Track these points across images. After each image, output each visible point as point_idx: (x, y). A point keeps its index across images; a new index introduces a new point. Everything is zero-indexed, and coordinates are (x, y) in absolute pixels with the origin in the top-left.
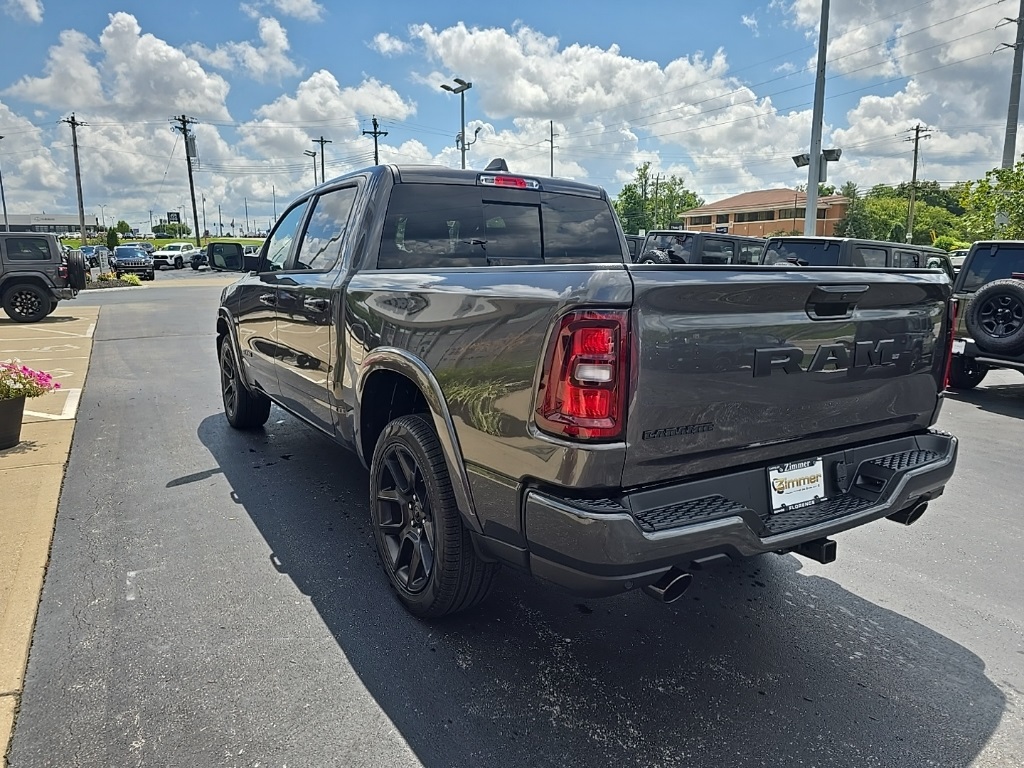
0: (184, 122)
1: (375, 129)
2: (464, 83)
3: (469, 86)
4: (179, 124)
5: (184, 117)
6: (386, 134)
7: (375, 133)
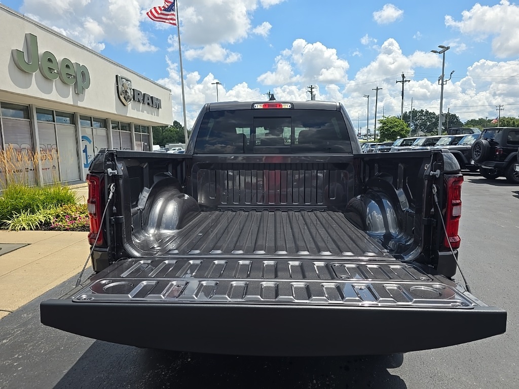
0: (312, 88)
1: (403, 79)
2: (445, 47)
3: (448, 48)
4: (310, 90)
5: (312, 86)
6: (409, 81)
7: (403, 81)
